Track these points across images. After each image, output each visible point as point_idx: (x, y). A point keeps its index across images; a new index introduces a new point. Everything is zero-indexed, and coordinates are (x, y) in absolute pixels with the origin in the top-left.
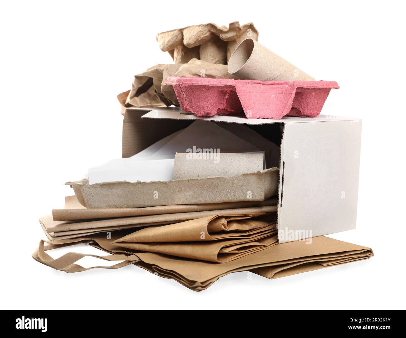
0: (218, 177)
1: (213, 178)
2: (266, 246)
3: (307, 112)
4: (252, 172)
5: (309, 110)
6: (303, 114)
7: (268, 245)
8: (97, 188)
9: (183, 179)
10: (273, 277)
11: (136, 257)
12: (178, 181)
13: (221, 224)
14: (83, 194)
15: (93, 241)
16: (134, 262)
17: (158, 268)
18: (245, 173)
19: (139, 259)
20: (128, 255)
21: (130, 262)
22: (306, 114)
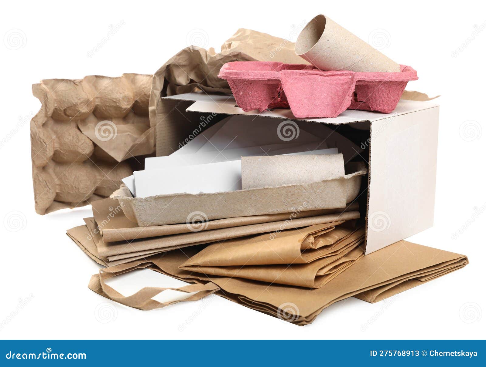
0: (295, 184)
1: (289, 186)
2: (355, 260)
3: (376, 107)
4: (334, 178)
5: (378, 106)
6: (372, 110)
7: (356, 259)
8: (151, 201)
9: (254, 188)
10: (374, 301)
11: (214, 284)
12: (249, 191)
13: (310, 243)
14: (134, 209)
15: (151, 263)
16: (214, 291)
17: (247, 299)
18: (325, 179)
19: (219, 287)
20: (205, 282)
21: (208, 292)
22: (375, 110)
